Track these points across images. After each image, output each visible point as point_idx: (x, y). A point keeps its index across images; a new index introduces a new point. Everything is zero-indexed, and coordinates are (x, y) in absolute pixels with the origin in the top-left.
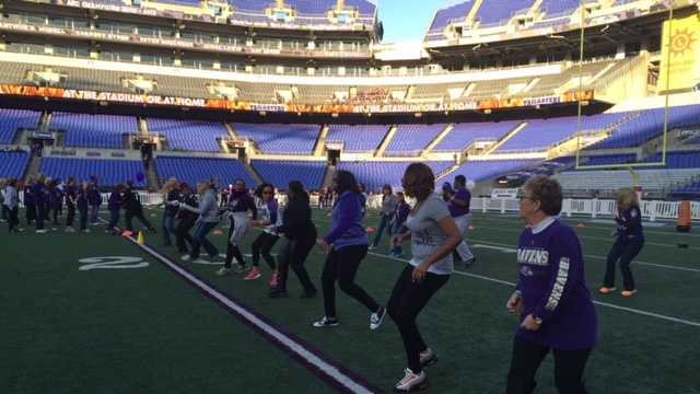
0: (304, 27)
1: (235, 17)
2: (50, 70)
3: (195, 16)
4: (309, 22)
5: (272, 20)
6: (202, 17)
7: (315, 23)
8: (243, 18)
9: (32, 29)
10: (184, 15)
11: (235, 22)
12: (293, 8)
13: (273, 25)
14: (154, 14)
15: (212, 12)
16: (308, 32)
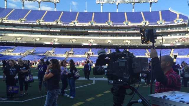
0: (168, 25)
1: (150, 24)
2: (109, 40)
3: (140, 25)
4: (169, 23)
5: (159, 24)
6: (142, 26)
7: (170, 23)
8: (151, 24)
9: (107, 32)
10: (138, 26)
11: (149, 26)
12: (164, 20)
13: (159, 25)
14: (131, 26)
15: (144, 24)
16: (168, 26)
